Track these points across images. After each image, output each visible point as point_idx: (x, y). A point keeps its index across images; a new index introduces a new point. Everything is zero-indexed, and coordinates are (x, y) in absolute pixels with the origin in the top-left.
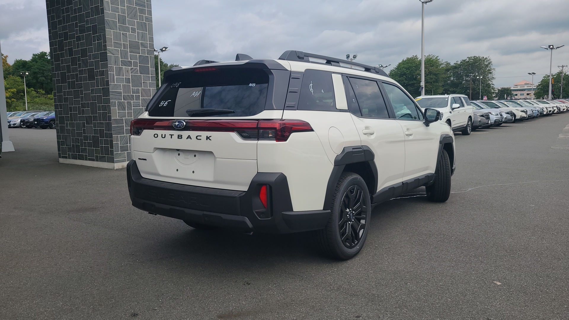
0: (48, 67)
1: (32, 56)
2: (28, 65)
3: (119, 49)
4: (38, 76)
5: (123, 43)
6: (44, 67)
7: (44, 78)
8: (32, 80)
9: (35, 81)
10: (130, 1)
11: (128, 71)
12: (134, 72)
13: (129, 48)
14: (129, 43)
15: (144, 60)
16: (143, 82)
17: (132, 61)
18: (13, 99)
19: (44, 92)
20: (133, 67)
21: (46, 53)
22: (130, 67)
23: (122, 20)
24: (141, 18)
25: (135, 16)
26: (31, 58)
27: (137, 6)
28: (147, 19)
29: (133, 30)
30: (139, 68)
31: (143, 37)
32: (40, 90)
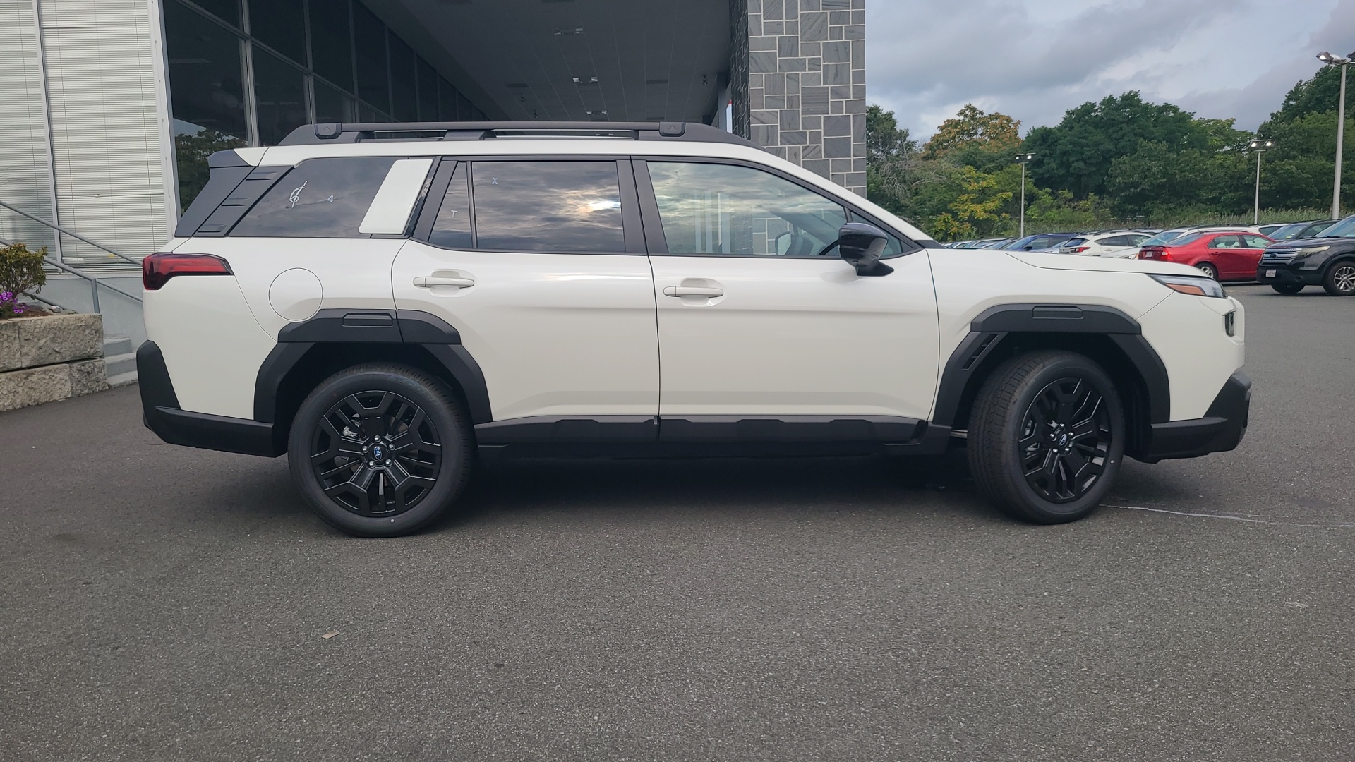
0: (1095, 137)
1: (1064, 114)
2: (1052, 138)
3: (778, 110)
4: (1071, 159)
5: (788, 96)
6: (1085, 138)
7: (1083, 164)
8: (1057, 169)
9: (1062, 172)
10: (809, 2)
11: (795, 155)
12: (811, 155)
13: (802, 103)
14: (802, 94)
15: (838, 125)
16: (831, 173)
17: (808, 131)
18: (1004, 215)
19: (1071, 195)
20: (808, 145)
21: (1094, 105)
22: (801, 146)
23: (789, 47)
24: (836, 33)
25: (821, 33)
26: (1061, 120)
27: (827, 9)
28: (852, 32)
29: (815, 64)
30: (823, 145)
31: (839, 74)
32: (1064, 191)
